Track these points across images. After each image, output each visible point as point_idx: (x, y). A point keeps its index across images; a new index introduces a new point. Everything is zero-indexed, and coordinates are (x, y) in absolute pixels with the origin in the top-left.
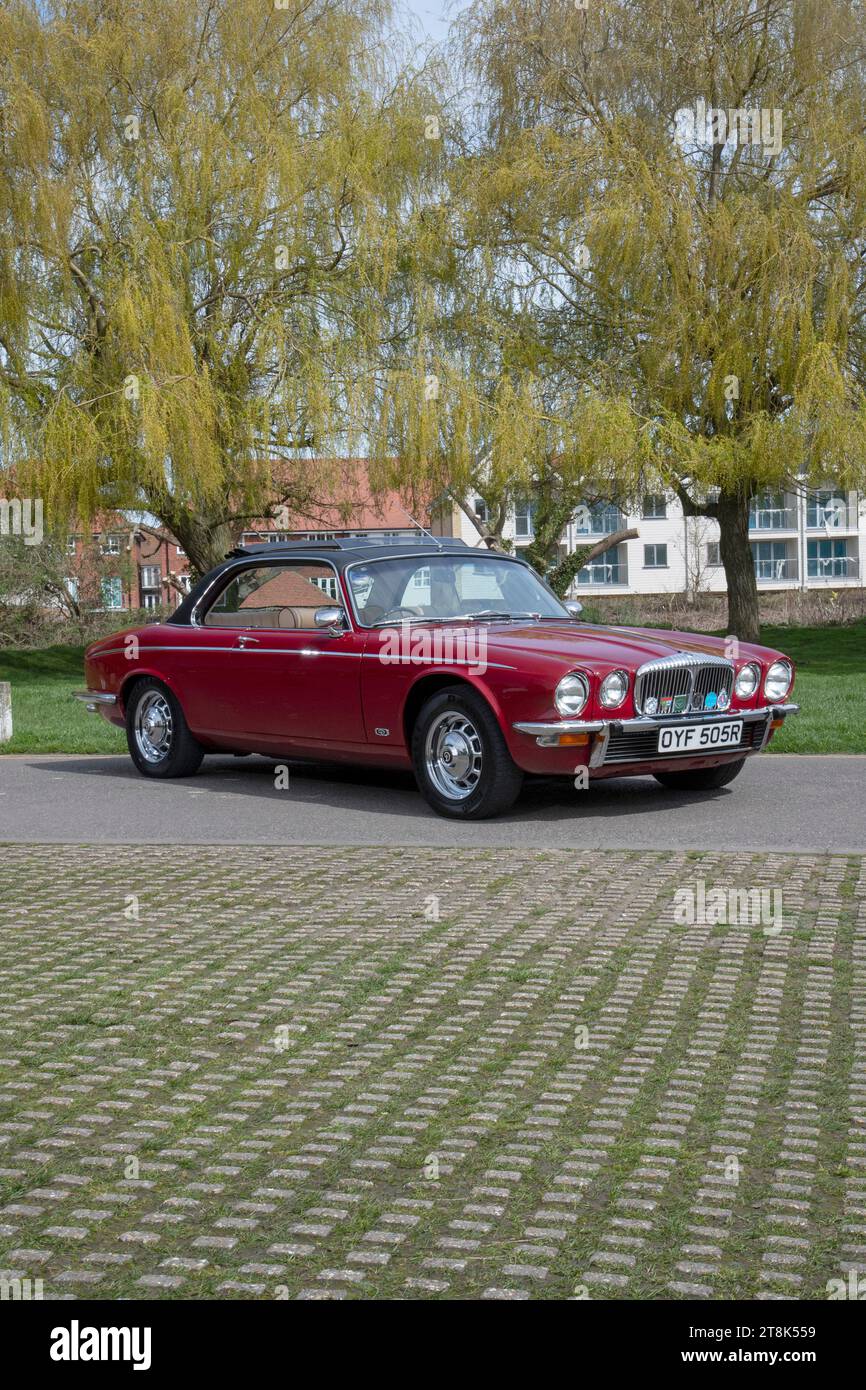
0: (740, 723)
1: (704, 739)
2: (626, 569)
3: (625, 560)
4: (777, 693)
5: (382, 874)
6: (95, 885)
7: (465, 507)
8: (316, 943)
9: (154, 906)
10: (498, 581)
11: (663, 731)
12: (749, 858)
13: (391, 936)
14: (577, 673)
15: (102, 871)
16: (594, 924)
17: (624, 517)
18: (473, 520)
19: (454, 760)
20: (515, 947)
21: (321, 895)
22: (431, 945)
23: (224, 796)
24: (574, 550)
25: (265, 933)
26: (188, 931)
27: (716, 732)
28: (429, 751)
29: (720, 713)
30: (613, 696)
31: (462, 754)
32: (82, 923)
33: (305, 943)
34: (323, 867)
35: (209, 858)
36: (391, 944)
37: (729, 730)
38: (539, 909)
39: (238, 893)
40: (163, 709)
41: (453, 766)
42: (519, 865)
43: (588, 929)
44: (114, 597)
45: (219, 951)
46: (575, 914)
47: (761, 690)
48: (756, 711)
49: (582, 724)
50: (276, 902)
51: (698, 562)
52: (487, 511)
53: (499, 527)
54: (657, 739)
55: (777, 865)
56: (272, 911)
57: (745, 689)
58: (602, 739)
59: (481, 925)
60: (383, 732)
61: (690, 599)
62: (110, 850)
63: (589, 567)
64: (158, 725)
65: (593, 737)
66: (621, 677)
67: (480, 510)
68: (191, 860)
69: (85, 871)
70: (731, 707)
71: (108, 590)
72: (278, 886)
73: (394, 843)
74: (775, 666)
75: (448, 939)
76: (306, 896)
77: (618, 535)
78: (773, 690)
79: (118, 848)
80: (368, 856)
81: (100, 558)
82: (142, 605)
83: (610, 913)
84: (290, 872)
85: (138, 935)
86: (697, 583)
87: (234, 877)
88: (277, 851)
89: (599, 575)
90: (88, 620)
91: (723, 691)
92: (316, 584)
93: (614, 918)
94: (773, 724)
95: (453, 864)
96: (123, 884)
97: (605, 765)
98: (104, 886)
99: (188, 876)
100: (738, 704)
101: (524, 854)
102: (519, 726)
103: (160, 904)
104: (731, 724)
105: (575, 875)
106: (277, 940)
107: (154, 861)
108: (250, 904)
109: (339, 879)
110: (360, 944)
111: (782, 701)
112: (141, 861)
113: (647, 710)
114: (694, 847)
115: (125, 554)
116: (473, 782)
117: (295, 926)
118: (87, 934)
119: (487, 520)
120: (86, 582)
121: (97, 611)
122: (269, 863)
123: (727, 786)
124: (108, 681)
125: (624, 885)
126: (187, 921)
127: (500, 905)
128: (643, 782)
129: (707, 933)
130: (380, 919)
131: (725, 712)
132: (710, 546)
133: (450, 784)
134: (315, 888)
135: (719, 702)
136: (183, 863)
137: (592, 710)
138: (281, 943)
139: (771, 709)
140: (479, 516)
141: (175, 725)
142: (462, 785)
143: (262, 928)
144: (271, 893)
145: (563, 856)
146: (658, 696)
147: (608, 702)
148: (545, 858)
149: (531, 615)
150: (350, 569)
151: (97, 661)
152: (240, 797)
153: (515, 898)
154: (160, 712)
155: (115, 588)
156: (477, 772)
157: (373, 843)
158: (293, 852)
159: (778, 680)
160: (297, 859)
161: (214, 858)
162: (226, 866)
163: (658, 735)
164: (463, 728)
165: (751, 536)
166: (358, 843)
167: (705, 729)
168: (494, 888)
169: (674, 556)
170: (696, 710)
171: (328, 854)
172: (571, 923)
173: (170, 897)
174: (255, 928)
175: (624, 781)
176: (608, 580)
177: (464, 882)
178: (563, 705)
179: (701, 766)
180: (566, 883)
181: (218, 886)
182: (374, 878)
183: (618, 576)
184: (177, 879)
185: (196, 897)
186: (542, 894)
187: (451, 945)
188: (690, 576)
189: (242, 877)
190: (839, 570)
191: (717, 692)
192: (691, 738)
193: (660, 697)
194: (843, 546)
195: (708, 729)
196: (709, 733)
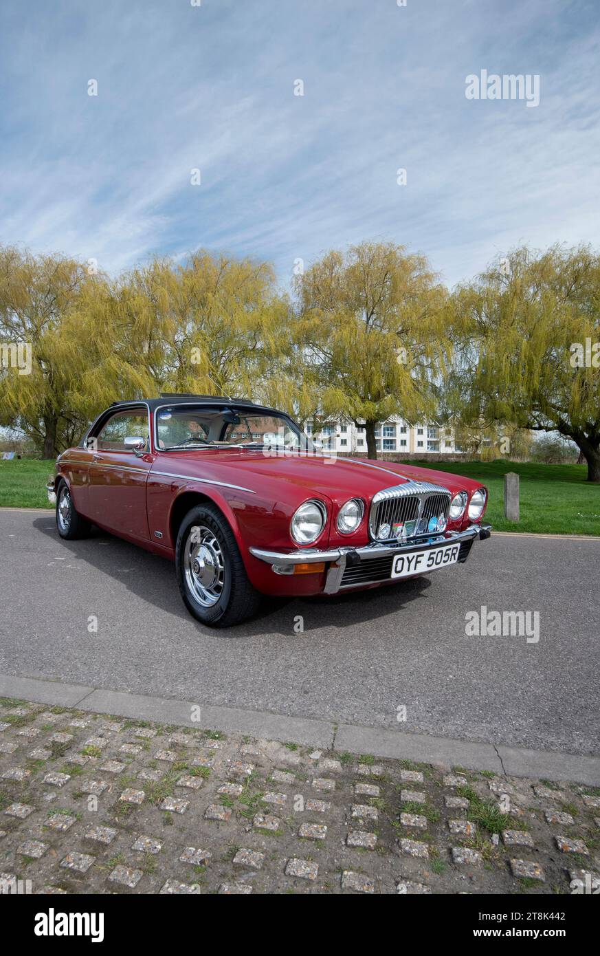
0: (458, 545)
1: (430, 562)
4: (476, 514)
11: (396, 557)
14: (316, 499)
19: (202, 572)
27: (440, 555)
28: (187, 558)
29: (440, 535)
30: (350, 522)
31: (208, 565)
37: (450, 552)
41: (201, 577)
47: (466, 512)
48: (467, 532)
49: (318, 555)
54: (391, 564)
57: (455, 512)
58: (337, 567)
60: (159, 534)
65: (329, 564)
66: (358, 504)
70: (447, 529)
74: (476, 492)
78: (473, 512)
91: (442, 515)
97: (341, 589)
100: (452, 525)
102: (256, 552)
104: (452, 546)
111: (478, 520)
113: (381, 536)
116: (218, 592)
131: (444, 534)
135: (438, 525)
137: (329, 538)
139: (478, 530)
141: (72, 508)
147: (345, 528)
150: (158, 410)
156: (222, 584)
159: (477, 504)
163: (392, 560)
164: (212, 542)
167: (431, 553)
170: (420, 533)
178: (299, 532)
190: (391, 448)
191: (437, 516)
192: (420, 562)
193: (392, 522)
194: (392, 441)
195: (434, 553)
196: (434, 556)
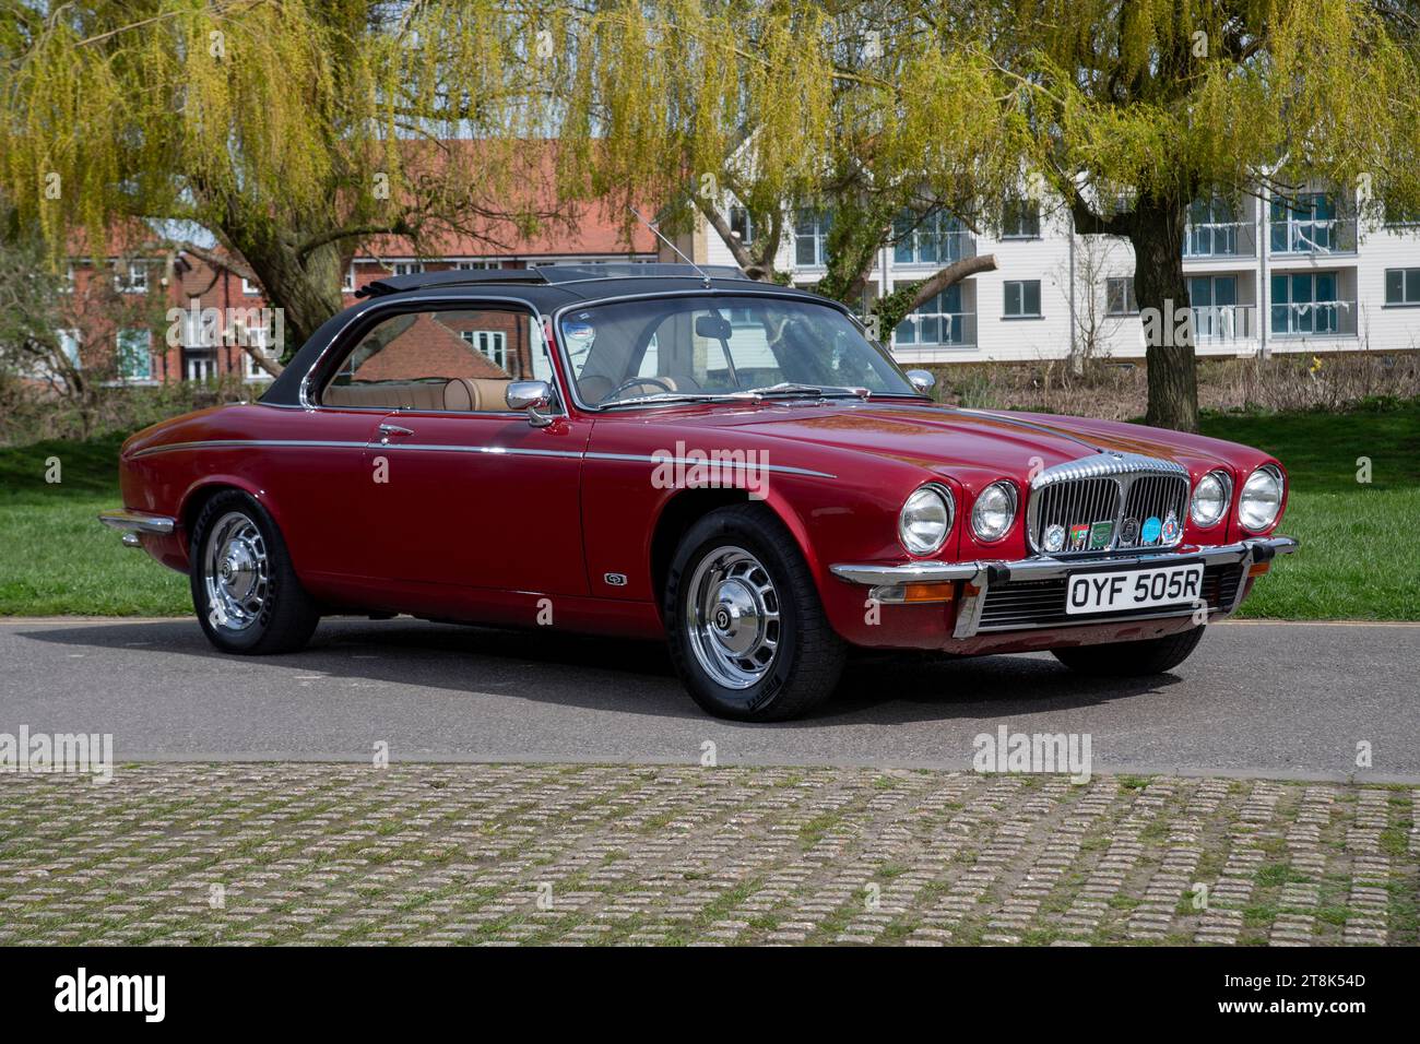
0: (1200, 567)
1: (1141, 593)
2: (975, 318)
3: (973, 306)
4: (1259, 519)
5: (626, 810)
6: (156, 828)
7: (714, 219)
8: (533, 921)
9: (258, 862)
10: (770, 336)
11: (1074, 579)
12: (1222, 787)
13: (653, 909)
14: (936, 482)
15: (166, 806)
16: (982, 892)
17: (972, 235)
18: (728, 241)
19: (735, 625)
20: (858, 928)
21: (530, 843)
22: (721, 924)
23: (355, 683)
24: (891, 291)
25: (447, 905)
26: (319, 902)
27: (1160, 581)
28: (692, 610)
29: (1166, 551)
30: (993, 522)
31: (746, 614)
32: (141, 890)
33: (515, 921)
34: (529, 797)
35: (340, 783)
36: (654, 922)
37: (1182, 579)
38: (890, 866)
39: (396, 841)
40: (252, 542)
41: (732, 634)
42: (847, 796)
43: (973, 900)
44: (140, 363)
45: (374, 935)
46: (950, 875)
47: (1232, 514)
48: (1225, 549)
49: (943, 569)
50: (458, 855)
51: (1091, 311)
52: (749, 226)
53: (771, 251)
54: (1066, 592)
55: (1271, 800)
56: (454, 869)
57: (1206, 511)
58: (974, 592)
59: (798, 892)
60: (618, 579)
61: (1078, 369)
62: (175, 771)
63: (915, 318)
64: (244, 569)
65: (961, 587)
66: (1006, 492)
67: (738, 224)
68: (312, 786)
69: (138, 806)
70: (1184, 541)
71: (130, 351)
72: (459, 828)
73: (640, 759)
74: (1256, 475)
75: (748, 915)
76: (507, 845)
77: (962, 266)
78: (1252, 514)
79: (188, 769)
80: (599, 779)
81: (116, 298)
82: (185, 375)
83: (1006, 875)
84: (477, 806)
85: (239, 909)
86: (1091, 344)
87: (385, 813)
88: (450, 772)
89: (929, 329)
90: (97, 398)
91: (1172, 515)
92: (471, 340)
93: (1013, 883)
94: (1253, 570)
95: (741, 793)
96: (203, 827)
97: (979, 634)
98: (172, 830)
99: (311, 813)
100: (1196, 535)
101: (852, 777)
102: (841, 569)
103: (268, 860)
104: (1185, 568)
105: (939, 812)
106: (469, 917)
107: (250, 790)
108: (416, 858)
109: (558, 818)
110: (605, 922)
111: (1267, 532)
112: (229, 790)
113: (1048, 546)
114: (1130, 769)
115: (158, 292)
116: (764, 661)
117: (494, 894)
118: (153, 909)
119: (749, 241)
120: (93, 335)
121: (112, 384)
122: (440, 792)
123: (1174, 671)
124: (158, 495)
125: (1022, 830)
126: (317, 886)
127: (825, 860)
128: (1035, 662)
129: (1171, 909)
130: (631, 882)
131: (1176, 549)
132: (1113, 284)
133: (727, 665)
134: (519, 832)
135: (1163, 531)
136: (299, 791)
137: (960, 544)
138: (475, 921)
139: (1250, 544)
140: (737, 234)
141: (271, 569)
142: (746, 665)
143: (440, 897)
144: (451, 841)
145: (916, 782)
146: (1065, 521)
147: (985, 532)
148: (888, 785)
149: (854, 391)
150: (562, 317)
151: (138, 465)
152: (381, 684)
153: (847, 848)
154: (248, 546)
155: (141, 349)
156: (772, 644)
157: (606, 759)
158: (477, 774)
159: (1260, 497)
160: (486, 784)
161: (348, 783)
162: (370, 797)
163: (1067, 585)
164: (749, 573)
165: (1187, 268)
166: (581, 759)
167: (1141, 577)
168: (812, 833)
169: (1051, 299)
170: (1126, 545)
171: (535, 777)
172: (944, 889)
173: (285, 848)
174: (429, 897)
175: (1005, 660)
176: (945, 338)
177: (761, 822)
178: (913, 535)
179: (1136, 637)
180: (928, 824)
181: (360, 828)
182: (614, 815)
183: (962, 333)
184: (292, 818)
185: (328, 844)
186: (893, 843)
187: (753, 924)
188: (1078, 331)
189: (398, 815)
190: (1324, 323)
191: (1162, 517)
192: (1119, 590)
193: (1068, 524)
194: (1330, 283)
195: (1148, 577)
196: (1149, 582)
